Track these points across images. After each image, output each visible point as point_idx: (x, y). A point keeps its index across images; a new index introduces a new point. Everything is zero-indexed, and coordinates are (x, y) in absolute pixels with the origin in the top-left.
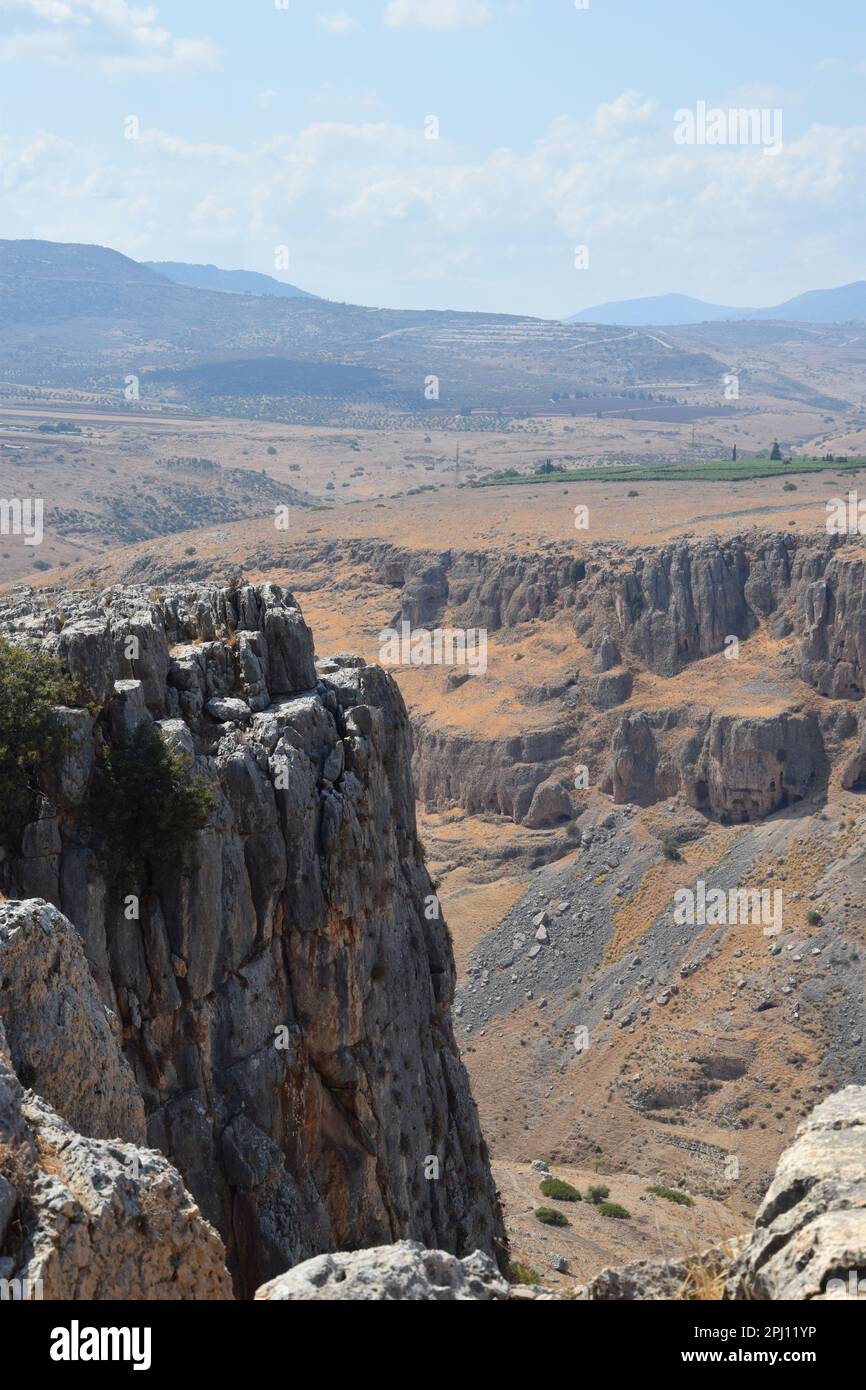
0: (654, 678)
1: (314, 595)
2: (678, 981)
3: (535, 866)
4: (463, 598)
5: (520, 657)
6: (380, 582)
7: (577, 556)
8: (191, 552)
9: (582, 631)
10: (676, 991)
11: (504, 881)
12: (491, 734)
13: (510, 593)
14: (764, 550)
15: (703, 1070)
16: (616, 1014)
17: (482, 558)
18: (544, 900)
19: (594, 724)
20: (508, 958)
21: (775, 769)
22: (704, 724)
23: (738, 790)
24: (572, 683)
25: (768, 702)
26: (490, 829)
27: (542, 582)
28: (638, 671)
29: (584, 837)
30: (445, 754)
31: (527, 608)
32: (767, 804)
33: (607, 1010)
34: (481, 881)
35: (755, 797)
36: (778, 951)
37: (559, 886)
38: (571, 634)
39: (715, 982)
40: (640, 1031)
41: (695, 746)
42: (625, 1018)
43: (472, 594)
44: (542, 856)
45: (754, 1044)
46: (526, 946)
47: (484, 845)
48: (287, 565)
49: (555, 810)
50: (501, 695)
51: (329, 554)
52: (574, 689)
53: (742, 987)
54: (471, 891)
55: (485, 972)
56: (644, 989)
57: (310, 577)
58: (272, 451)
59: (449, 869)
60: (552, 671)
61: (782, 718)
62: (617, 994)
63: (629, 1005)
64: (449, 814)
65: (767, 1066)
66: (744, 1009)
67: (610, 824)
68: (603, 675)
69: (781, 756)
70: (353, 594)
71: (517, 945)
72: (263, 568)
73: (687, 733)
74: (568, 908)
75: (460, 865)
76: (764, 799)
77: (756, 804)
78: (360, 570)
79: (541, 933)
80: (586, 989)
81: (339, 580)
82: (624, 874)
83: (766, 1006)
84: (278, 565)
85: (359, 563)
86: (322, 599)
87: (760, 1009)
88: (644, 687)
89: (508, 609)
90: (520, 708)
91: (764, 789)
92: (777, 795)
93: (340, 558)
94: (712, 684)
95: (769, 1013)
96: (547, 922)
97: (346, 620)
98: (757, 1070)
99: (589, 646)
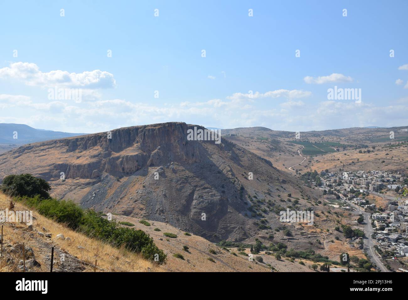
0: (114, 153)
1: (53, 149)
2: (119, 200)
3: (93, 185)
4: (80, 145)
5: (90, 152)
6: (65, 145)
7: (100, 135)
8: (30, 145)
9: (101, 146)
10: (119, 202)
11: (87, 188)
12: (84, 163)
13: (88, 143)
14: (133, 130)
15: (124, 213)
16: (108, 207)
17: (83, 138)
18: (94, 190)
19: (104, 161)
20: (87, 200)
21: (136, 164)
22: (123, 158)
23: (129, 168)
24: (99, 154)
25: (135, 153)
26: (84, 180)
27: (94, 140)
28: (112, 152)
29: (102, 179)
30: (76, 168)
31: (92, 145)
32: (135, 170)
33: (106, 206)
34: (83, 188)
35: (133, 169)
36: (137, 192)
37: (97, 188)
38: (99, 147)
39: (126, 199)
40: (113, 209)
41: (122, 162)
42: (110, 207)
43: (82, 144)
44: (94, 183)
45: (134, 207)
46: (91, 198)
47: (83, 182)
48: (48, 145)
49: (97, 175)
50: (86, 158)
51: (55, 142)
52: (100, 155)
53: (131, 199)
55: (83, 203)
56: (113, 202)
57: (52, 146)
59: (77, 187)
60: (96, 153)
61: (137, 155)
62: (108, 204)
63: (110, 205)
64: (77, 179)
65: (136, 211)
66: (131, 202)
67: (107, 177)
68: (104, 153)
69: (137, 161)
70: (60, 148)
71: (89, 198)
72: (43, 146)
73: (121, 159)
74: (99, 191)
75: (79, 186)
76: (134, 169)
77: (133, 170)
78: (61, 144)
79: (94, 195)
80: (103, 203)
81: (57, 146)
82: (109, 184)
83: (136, 201)
84: (46, 145)
85: (61, 143)
86: (54, 149)
87: (135, 202)
88: (113, 154)
89: (88, 145)
90: (90, 159)
91: (134, 167)
92: (137, 168)
93: (58, 143)
94: (125, 152)
95: (136, 202)
96: (95, 193)
97: (58, 152)
98: (134, 212)
99: (102, 148)
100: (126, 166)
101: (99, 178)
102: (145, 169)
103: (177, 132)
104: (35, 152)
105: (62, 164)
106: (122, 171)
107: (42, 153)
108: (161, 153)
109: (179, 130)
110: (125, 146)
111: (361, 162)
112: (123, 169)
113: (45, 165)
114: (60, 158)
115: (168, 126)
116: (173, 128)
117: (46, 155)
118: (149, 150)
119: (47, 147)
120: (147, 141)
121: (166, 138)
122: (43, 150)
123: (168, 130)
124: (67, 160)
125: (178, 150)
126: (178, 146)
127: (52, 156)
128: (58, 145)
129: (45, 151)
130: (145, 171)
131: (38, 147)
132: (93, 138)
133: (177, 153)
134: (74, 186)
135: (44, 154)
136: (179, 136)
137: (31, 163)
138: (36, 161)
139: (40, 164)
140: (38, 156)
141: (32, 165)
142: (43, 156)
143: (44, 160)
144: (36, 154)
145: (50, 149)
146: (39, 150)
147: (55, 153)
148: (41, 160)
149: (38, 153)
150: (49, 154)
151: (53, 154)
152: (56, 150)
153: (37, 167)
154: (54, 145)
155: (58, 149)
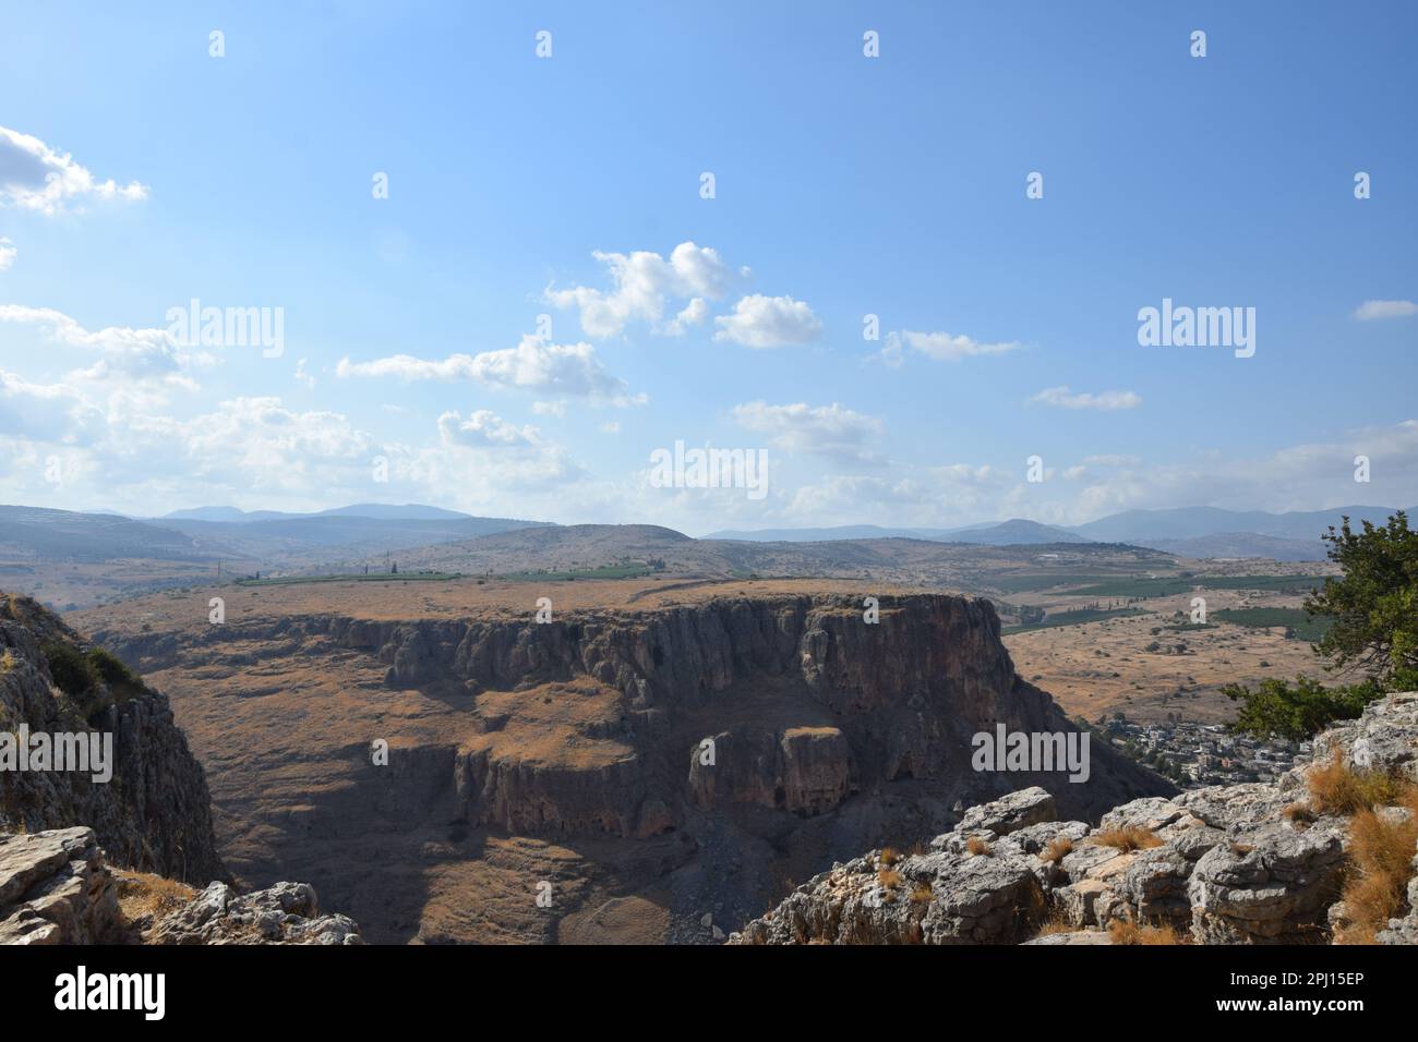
1: (291, 660)
5: (548, 700)
6: (348, 647)
14: (738, 611)
17: (458, 626)
21: (844, 773)
23: (814, 792)
24: (623, 719)
30: (535, 783)
32: (837, 800)
35: (828, 796)
50: (561, 732)
51: (285, 626)
52: (630, 726)
54: (620, 902)
57: (279, 644)
59: (587, 886)
69: (849, 762)
70: (327, 657)
72: (226, 641)
74: (724, 908)
75: (594, 881)
76: (835, 797)
77: (828, 800)
78: (323, 639)
81: (307, 646)
85: (320, 632)
86: (297, 661)
90: (589, 741)
91: (836, 788)
92: (844, 792)
96: (713, 922)
97: (335, 678)
99: (622, 689)
100: (799, 785)
101: (685, 839)
102: (889, 798)
103: (977, 638)
104: (201, 669)
105: (415, 751)
106: (771, 804)
107: (243, 679)
108: (934, 728)
109: (986, 627)
110: (729, 682)
111: (1206, 687)
112: (780, 795)
113: (319, 747)
114: (379, 716)
115: (933, 609)
116: (954, 620)
117: (281, 690)
118: (857, 705)
119: (244, 647)
120: (846, 670)
121: (929, 659)
122: (238, 661)
123: (932, 627)
124: (431, 734)
125: (991, 712)
126: (993, 695)
127: (322, 701)
128: (311, 642)
129: (250, 668)
130: (891, 805)
131: (204, 644)
132: (527, 631)
133: (986, 721)
134: (568, 878)
135: (259, 683)
136: (989, 653)
137: (227, 732)
138: (242, 720)
139: (285, 742)
140: (236, 694)
141: (239, 744)
142: (267, 697)
143: (288, 719)
144: (211, 680)
145: (278, 661)
146: (216, 662)
147: (317, 681)
148: (272, 716)
149: (223, 678)
150: (288, 685)
151: (314, 690)
152: (318, 669)
153: (276, 757)
154: (287, 642)
155: (319, 661)
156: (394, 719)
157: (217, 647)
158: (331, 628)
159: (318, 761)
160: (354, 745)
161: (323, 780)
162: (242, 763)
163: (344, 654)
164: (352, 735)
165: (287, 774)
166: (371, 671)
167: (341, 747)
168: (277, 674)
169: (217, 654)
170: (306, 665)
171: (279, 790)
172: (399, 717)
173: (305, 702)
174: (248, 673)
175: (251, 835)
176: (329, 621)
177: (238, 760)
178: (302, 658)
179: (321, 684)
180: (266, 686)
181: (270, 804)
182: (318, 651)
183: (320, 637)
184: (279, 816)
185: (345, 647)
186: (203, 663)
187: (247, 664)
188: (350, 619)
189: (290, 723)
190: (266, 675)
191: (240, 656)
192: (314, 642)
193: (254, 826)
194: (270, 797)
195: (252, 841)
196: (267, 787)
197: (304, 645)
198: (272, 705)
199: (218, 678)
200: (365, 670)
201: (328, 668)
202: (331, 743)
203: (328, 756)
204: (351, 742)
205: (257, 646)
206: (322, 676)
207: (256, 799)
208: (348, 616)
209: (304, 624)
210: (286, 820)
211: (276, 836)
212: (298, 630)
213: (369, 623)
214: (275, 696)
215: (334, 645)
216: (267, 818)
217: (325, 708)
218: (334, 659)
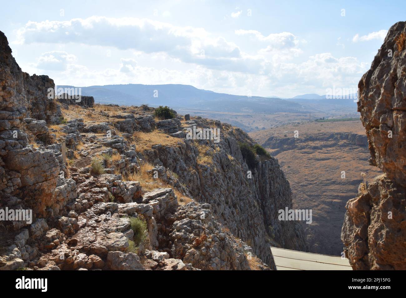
48: (319, 139)
57: (330, 143)
58: (236, 118)
70: (347, 148)
72: (312, 141)
97: (350, 156)
104: (303, 150)
107: (317, 154)
117: (330, 159)
119: (318, 143)
122: (315, 148)
127: (345, 164)
128: (342, 142)
129: (319, 151)
131: (304, 142)
135: (323, 156)
137: (311, 172)
138: (317, 168)
139: (331, 177)
140: (315, 159)
141: (315, 176)
142: (326, 161)
143: (333, 169)
144: (306, 154)
145: (329, 149)
146: (308, 148)
147: (344, 156)
148: (327, 168)
149: (310, 154)
150: (333, 157)
151: (343, 159)
152: (344, 152)
153: (328, 182)
154: (333, 142)
155: (344, 149)
156: (372, 172)
157: (309, 143)
158: (349, 138)
159: (343, 185)
160: (357, 180)
161: (345, 191)
162: (316, 183)
163: (354, 147)
164: (356, 177)
165: (332, 188)
166: (364, 154)
167: (352, 180)
168: (329, 153)
169: (308, 145)
170: (340, 150)
171: (328, 194)
172: (375, 171)
173: (339, 164)
174: (319, 152)
175: (319, 208)
176: (349, 135)
177: (315, 182)
178: (338, 148)
179: (345, 157)
180: (325, 157)
181: (325, 198)
182: (344, 146)
183: (345, 141)
184: (328, 202)
185: (355, 144)
186: (304, 148)
187: (319, 149)
188: (356, 135)
189: (333, 171)
190: (325, 153)
191: (316, 146)
192: (343, 142)
193: (320, 205)
194: (325, 195)
195: (319, 210)
196: (325, 192)
197: (339, 143)
198: (327, 164)
199: (309, 153)
200: (362, 153)
201: (348, 152)
202: (348, 179)
203: (347, 183)
204: (355, 179)
205: (322, 143)
206: (345, 155)
207: (321, 196)
208: (356, 133)
209: (339, 136)
210: (330, 204)
211: (327, 209)
212: (337, 138)
213: (364, 136)
214: (328, 161)
215: (350, 144)
216: (324, 202)
217: (346, 166)
218: (350, 149)
